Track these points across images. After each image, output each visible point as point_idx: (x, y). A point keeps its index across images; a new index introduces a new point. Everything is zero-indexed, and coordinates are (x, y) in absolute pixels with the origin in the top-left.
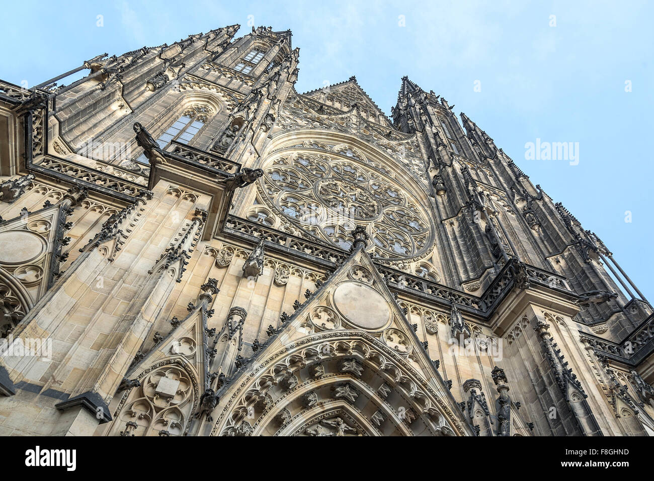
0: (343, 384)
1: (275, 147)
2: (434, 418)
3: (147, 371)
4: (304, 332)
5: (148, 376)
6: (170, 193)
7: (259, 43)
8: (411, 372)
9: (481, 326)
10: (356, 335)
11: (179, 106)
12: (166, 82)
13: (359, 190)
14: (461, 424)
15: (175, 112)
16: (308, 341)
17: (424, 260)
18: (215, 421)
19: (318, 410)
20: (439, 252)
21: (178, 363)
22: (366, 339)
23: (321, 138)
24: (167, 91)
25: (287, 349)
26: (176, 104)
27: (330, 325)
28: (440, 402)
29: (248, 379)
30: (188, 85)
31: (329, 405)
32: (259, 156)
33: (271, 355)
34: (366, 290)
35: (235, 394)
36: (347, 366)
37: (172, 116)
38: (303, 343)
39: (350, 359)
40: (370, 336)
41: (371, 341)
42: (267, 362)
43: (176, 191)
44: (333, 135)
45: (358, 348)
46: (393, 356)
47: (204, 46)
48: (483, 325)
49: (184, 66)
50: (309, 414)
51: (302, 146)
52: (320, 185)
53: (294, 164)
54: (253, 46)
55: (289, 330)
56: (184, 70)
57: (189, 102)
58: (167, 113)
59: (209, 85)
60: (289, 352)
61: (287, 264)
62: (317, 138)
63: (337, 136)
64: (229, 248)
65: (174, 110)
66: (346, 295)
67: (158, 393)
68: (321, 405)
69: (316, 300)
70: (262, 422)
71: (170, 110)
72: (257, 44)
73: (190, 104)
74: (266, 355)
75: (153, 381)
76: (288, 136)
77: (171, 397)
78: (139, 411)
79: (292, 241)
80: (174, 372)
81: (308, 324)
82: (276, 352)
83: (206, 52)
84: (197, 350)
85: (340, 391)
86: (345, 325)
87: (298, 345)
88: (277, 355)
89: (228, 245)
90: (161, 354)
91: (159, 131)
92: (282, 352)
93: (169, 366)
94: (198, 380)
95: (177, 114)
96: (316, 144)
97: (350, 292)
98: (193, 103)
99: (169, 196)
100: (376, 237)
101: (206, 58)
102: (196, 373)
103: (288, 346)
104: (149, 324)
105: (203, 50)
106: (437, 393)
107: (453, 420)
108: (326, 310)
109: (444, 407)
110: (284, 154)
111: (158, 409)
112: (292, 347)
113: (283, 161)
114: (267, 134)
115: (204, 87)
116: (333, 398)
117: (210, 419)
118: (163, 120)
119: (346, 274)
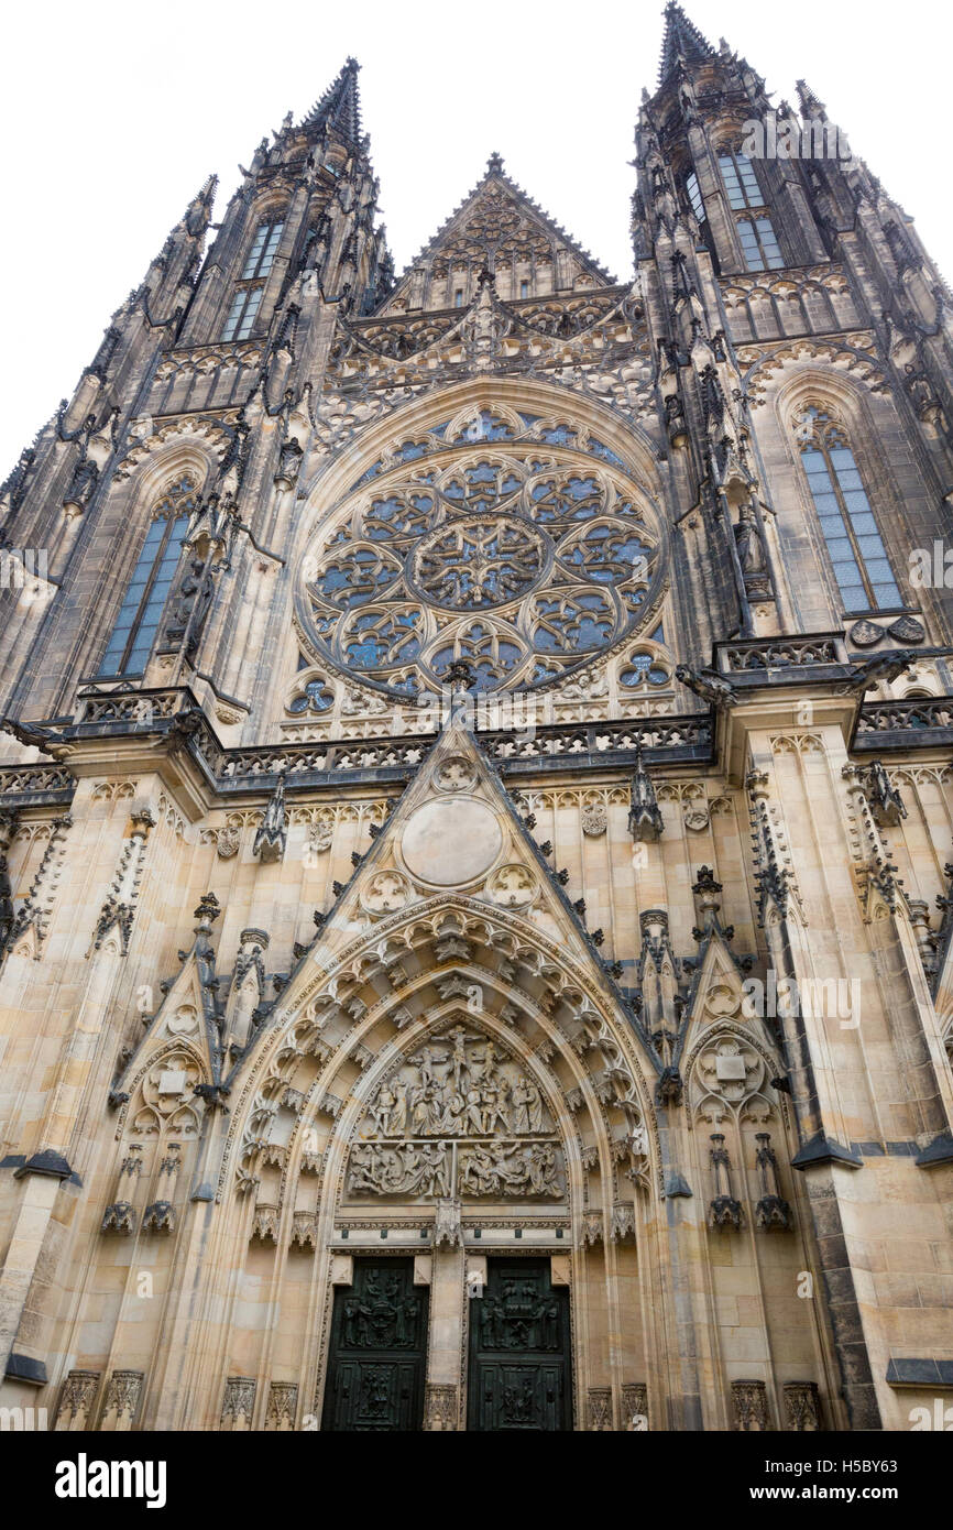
0: (448, 979)
1: (321, 506)
2: (577, 999)
3: (144, 1071)
4: (357, 929)
5: (146, 1075)
6: (98, 797)
7: (265, 200)
8: (534, 937)
9: (702, 781)
10: (438, 904)
11: (137, 509)
12: (95, 479)
13: (502, 523)
14: (609, 1002)
15: (134, 528)
16: (359, 945)
17: (640, 640)
18: (233, 1112)
19: (418, 1027)
20: (674, 604)
21: (180, 1046)
22: (457, 903)
23: (416, 422)
24: (105, 493)
25: (326, 972)
26: (130, 511)
27: (396, 902)
28: (579, 973)
29: (273, 1038)
30: (139, 450)
31: (434, 1015)
32: (284, 563)
33: (301, 991)
34: (460, 806)
35: (256, 1067)
36: (443, 952)
37: (130, 542)
38: (350, 951)
39: (444, 941)
40: (463, 898)
41: (465, 904)
42: (298, 1003)
43: (105, 788)
44: (437, 402)
45: (450, 919)
46: (503, 918)
47: (145, 322)
48: (708, 776)
49: (117, 410)
50: (404, 1038)
51: (375, 472)
52: (419, 555)
53: (364, 527)
54: (256, 219)
55: (327, 938)
56: (122, 417)
57: (153, 485)
58: (118, 544)
59: (175, 423)
60: (330, 974)
61: (330, 806)
62: (406, 427)
63: (448, 398)
64: (237, 817)
65: (132, 524)
66: (422, 833)
67: (163, 1095)
68: (423, 1017)
69: (369, 866)
70: (322, 1078)
71: (121, 534)
72: (263, 205)
73: (157, 486)
74: (294, 993)
75: (154, 1081)
76: (343, 464)
77: (180, 1094)
78: (145, 1123)
79: (338, 751)
80: (179, 1058)
81: (358, 914)
82: (309, 982)
83: (155, 330)
84: (200, 1018)
85: (446, 991)
86: (420, 891)
87: (343, 958)
88: (312, 987)
89: (233, 813)
90: (155, 1040)
91: (117, 590)
92: (319, 979)
93: (169, 1053)
94: (206, 1063)
95: (139, 529)
96: (408, 444)
97: (431, 822)
98: (162, 483)
99: (98, 802)
100: (540, 627)
101: (159, 349)
102: (202, 1053)
103: (326, 966)
104: (95, 1037)
105: (148, 331)
106: (574, 960)
107: (599, 998)
108: (389, 875)
109: (586, 981)
110: (342, 514)
111: (165, 1116)
112: (334, 965)
113: (343, 535)
114: (295, 493)
115: (169, 434)
116: (440, 1002)
117: (226, 1111)
118: (116, 565)
119: (426, 787)
